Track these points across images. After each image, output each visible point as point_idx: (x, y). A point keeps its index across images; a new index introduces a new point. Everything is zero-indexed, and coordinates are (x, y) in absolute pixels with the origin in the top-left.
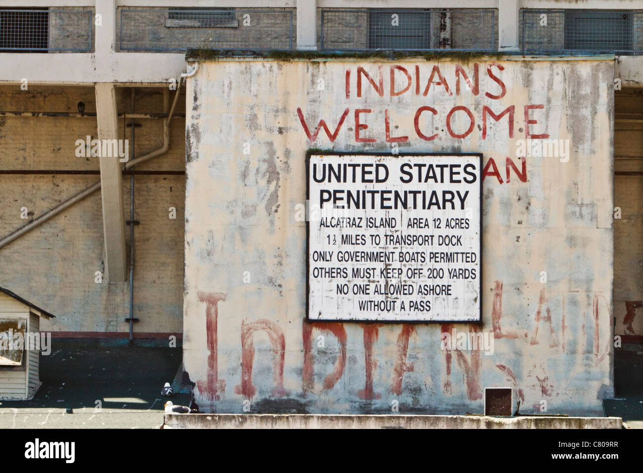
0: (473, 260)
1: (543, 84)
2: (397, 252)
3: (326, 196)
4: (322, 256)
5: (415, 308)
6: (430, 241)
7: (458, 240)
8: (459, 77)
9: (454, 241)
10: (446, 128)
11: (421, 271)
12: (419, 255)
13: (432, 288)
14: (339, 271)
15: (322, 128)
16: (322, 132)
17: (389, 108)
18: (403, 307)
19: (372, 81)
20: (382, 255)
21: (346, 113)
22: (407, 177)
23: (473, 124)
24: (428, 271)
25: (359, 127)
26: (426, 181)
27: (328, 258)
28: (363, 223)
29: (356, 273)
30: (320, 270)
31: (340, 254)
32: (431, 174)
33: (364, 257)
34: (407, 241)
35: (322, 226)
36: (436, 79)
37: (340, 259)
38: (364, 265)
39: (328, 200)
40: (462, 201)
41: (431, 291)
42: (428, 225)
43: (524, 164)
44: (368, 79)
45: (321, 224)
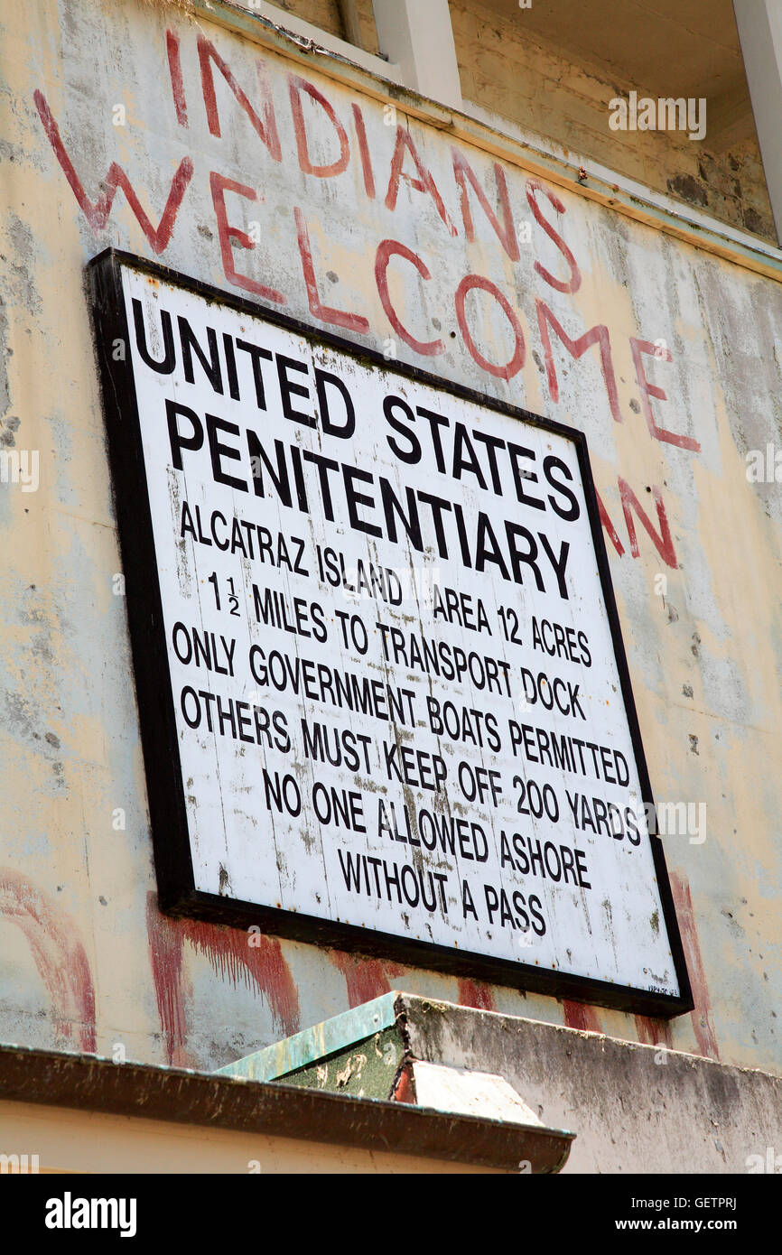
0: (624, 778)
1: (656, 292)
2: (421, 691)
3: (186, 429)
4: (202, 649)
5: (504, 917)
6: (501, 677)
7: (573, 699)
8: (463, 186)
9: (564, 697)
10: (459, 333)
11: (496, 782)
12: (482, 720)
13: (535, 850)
14: (262, 721)
15: (120, 191)
16: (120, 204)
17: (306, 209)
18: (468, 902)
19: (243, 99)
20: (379, 692)
21: (184, 172)
22: (405, 444)
23: (520, 343)
24: (515, 786)
25: (232, 237)
26: (457, 475)
28: (310, 561)
29: (315, 739)
30: (202, 702)
31: (257, 658)
32: (466, 456)
33: (328, 685)
34: (441, 663)
35: (188, 533)
36: (408, 167)
37: (260, 675)
38: (336, 717)
39: (195, 444)
40: (560, 569)
41: (537, 863)
42: (485, 623)
43: (660, 510)
44: (232, 86)
45: (184, 528)
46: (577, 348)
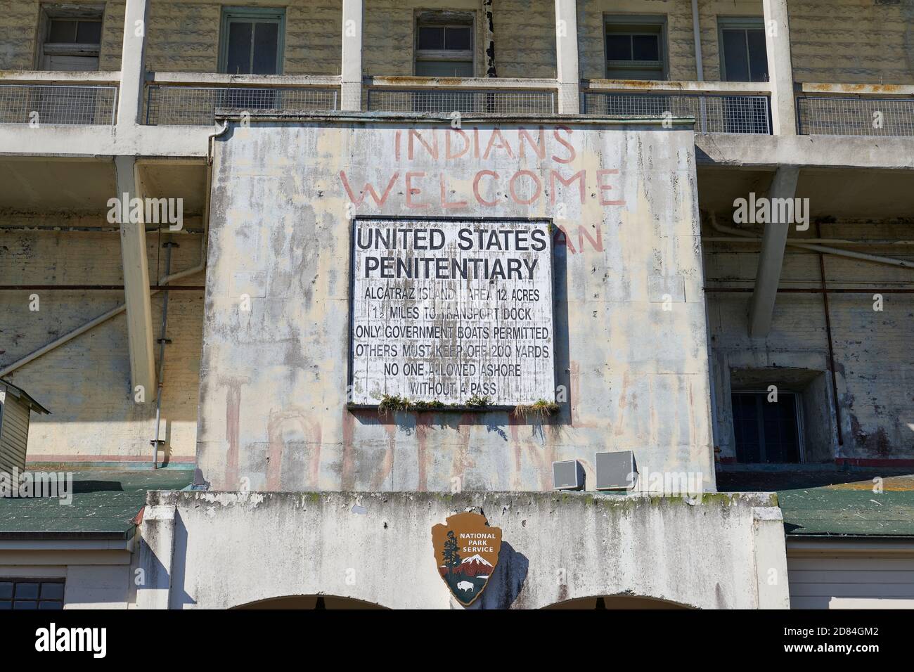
0: (545, 336)
1: (616, 148)
2: (456, 326)
4: (367, 331)
5: (478, 392)
7: (527, 314)
8: (522, 140)
9: (522, 314)
10: (509, 194)
11: (484, 349)
12: (482, 330)
13: (497, 368)
14: (387, 348)
15: (368, 192)
16: (368, 196)
17: (445, 172)
18: (463, 390)
19: (425, 143)
20: (437, 330)
21: (396, 177)
22: (466, 244)
23: (539, 189)
24: (492, 348)
25: (411, 191)
26: (488, 248)
28: (416, 294)
29: (407, 350)
30: (364, 348)
31: (389, 329)
32: (494, 241)
33: (416, 332)
34: (467, 314)
35: (368, 297)
36: (497, 142)
37: (389, 335)
38: (416, 341)
39: (375, 268)
40: (531, 270)
41: (497, 372)
42: (491, 297)
43: (598, 232)
44: (421, 140)
45: (366, 295)
46: (567, 183)
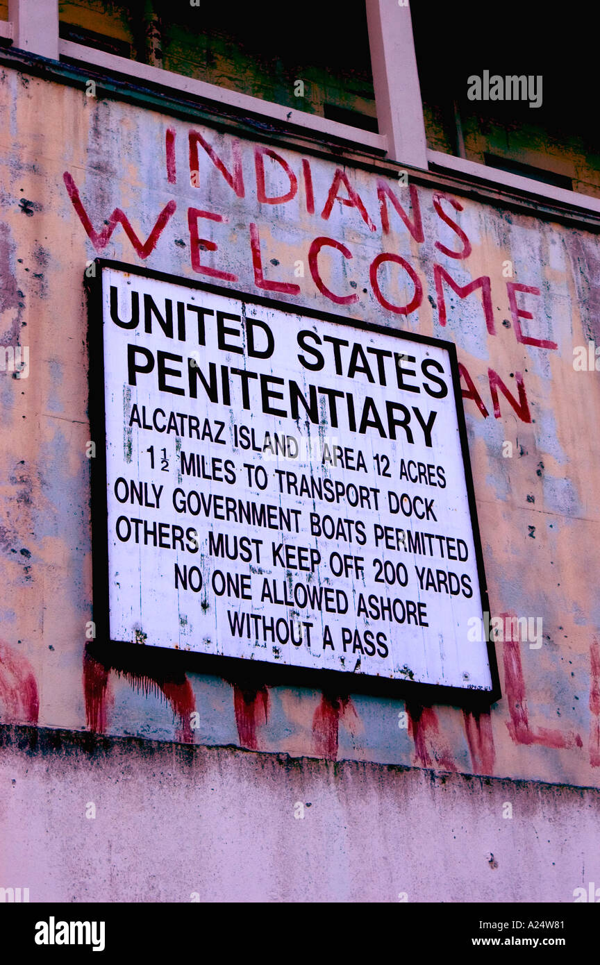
0: (463, 556)
1: (532, 253)
2: (306, 510)
3: (141, 360)
4: (137, 492)
5: (355, 647)
6: (372, 498)
7: (429, 508)
8: (384, 201)
9: (421, 508)
10: (370, 289)
11: (360, 563)
12: (353, 526)
13: (386, 604)
14: (178, 534)
15: (119, 225)
16: (119, 232)
17: (258, 223)
18: (328, 639)
19: (220, 164)
20: (272, 512)
21: (169, 210)
22: (312, 360)
23: (419, 292)
24: (374, 565)
25: (198, 244)
26: (351, 375)
27: (152, 499)
28: (227, 435)
29: (218, 545)
30: (133, 525)
31: (179, 496)
32: (360, 363)
33: (233, 510)
34: (324, 491)
35: (135, 424)
36: (343, 192)
37: (180, 506)
38: (234, 529)
39: (147, 369)
40: (427, 429)
41: (386, 612)
42: (363, 465)
43: (521, 387)
44: (212, 157)
45: (132, 420)
46: (464, 292)
